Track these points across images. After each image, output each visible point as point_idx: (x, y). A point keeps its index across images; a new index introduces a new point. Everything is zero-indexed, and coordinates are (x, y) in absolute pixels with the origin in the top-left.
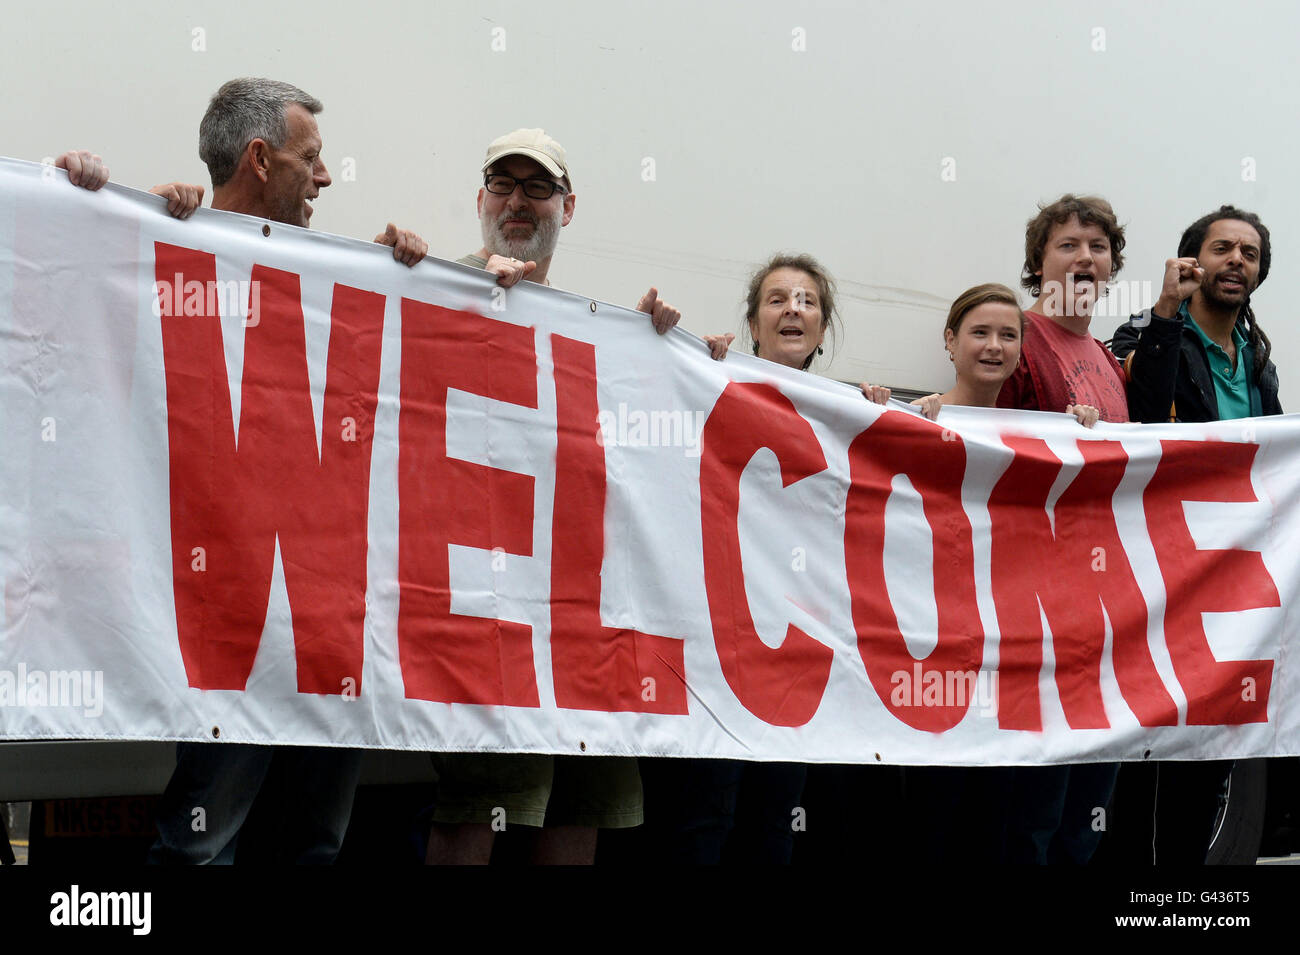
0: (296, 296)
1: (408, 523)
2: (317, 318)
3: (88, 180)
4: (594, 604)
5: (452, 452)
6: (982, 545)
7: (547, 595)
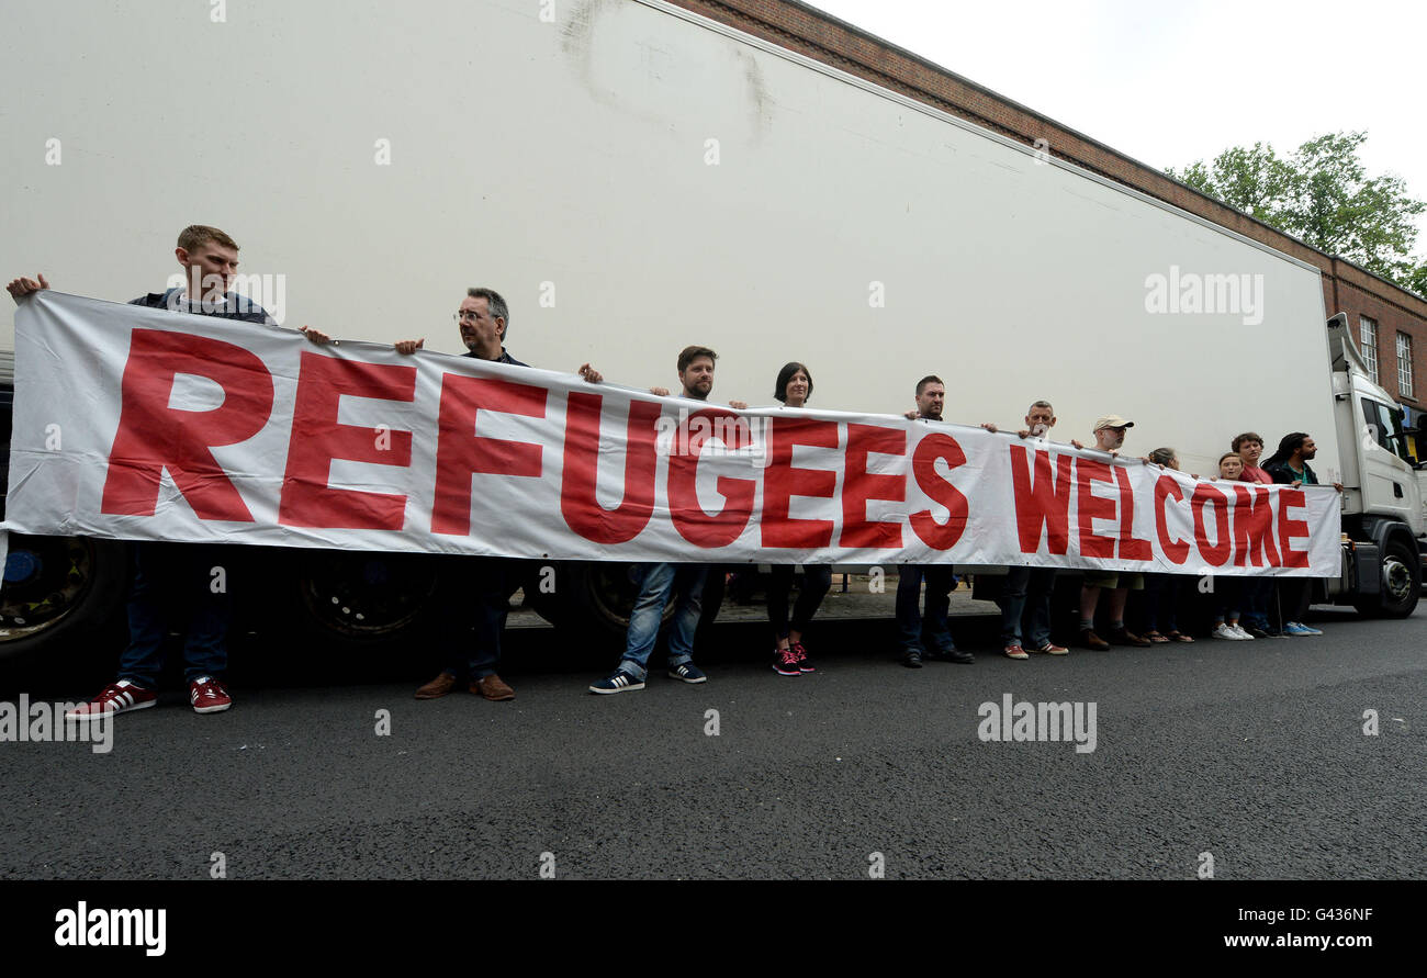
0: (1047, 457)
1: (1081, 512)
2: (1053, 464)
3: (992, 430)
4: (1130, 533)
5: (1093, 494)
6: (1231, 518)
7: (1119, 529)
